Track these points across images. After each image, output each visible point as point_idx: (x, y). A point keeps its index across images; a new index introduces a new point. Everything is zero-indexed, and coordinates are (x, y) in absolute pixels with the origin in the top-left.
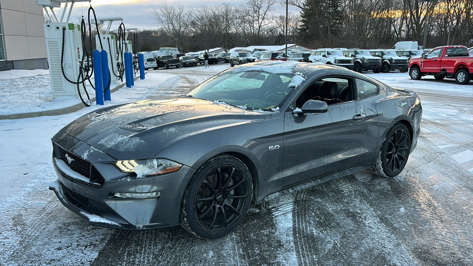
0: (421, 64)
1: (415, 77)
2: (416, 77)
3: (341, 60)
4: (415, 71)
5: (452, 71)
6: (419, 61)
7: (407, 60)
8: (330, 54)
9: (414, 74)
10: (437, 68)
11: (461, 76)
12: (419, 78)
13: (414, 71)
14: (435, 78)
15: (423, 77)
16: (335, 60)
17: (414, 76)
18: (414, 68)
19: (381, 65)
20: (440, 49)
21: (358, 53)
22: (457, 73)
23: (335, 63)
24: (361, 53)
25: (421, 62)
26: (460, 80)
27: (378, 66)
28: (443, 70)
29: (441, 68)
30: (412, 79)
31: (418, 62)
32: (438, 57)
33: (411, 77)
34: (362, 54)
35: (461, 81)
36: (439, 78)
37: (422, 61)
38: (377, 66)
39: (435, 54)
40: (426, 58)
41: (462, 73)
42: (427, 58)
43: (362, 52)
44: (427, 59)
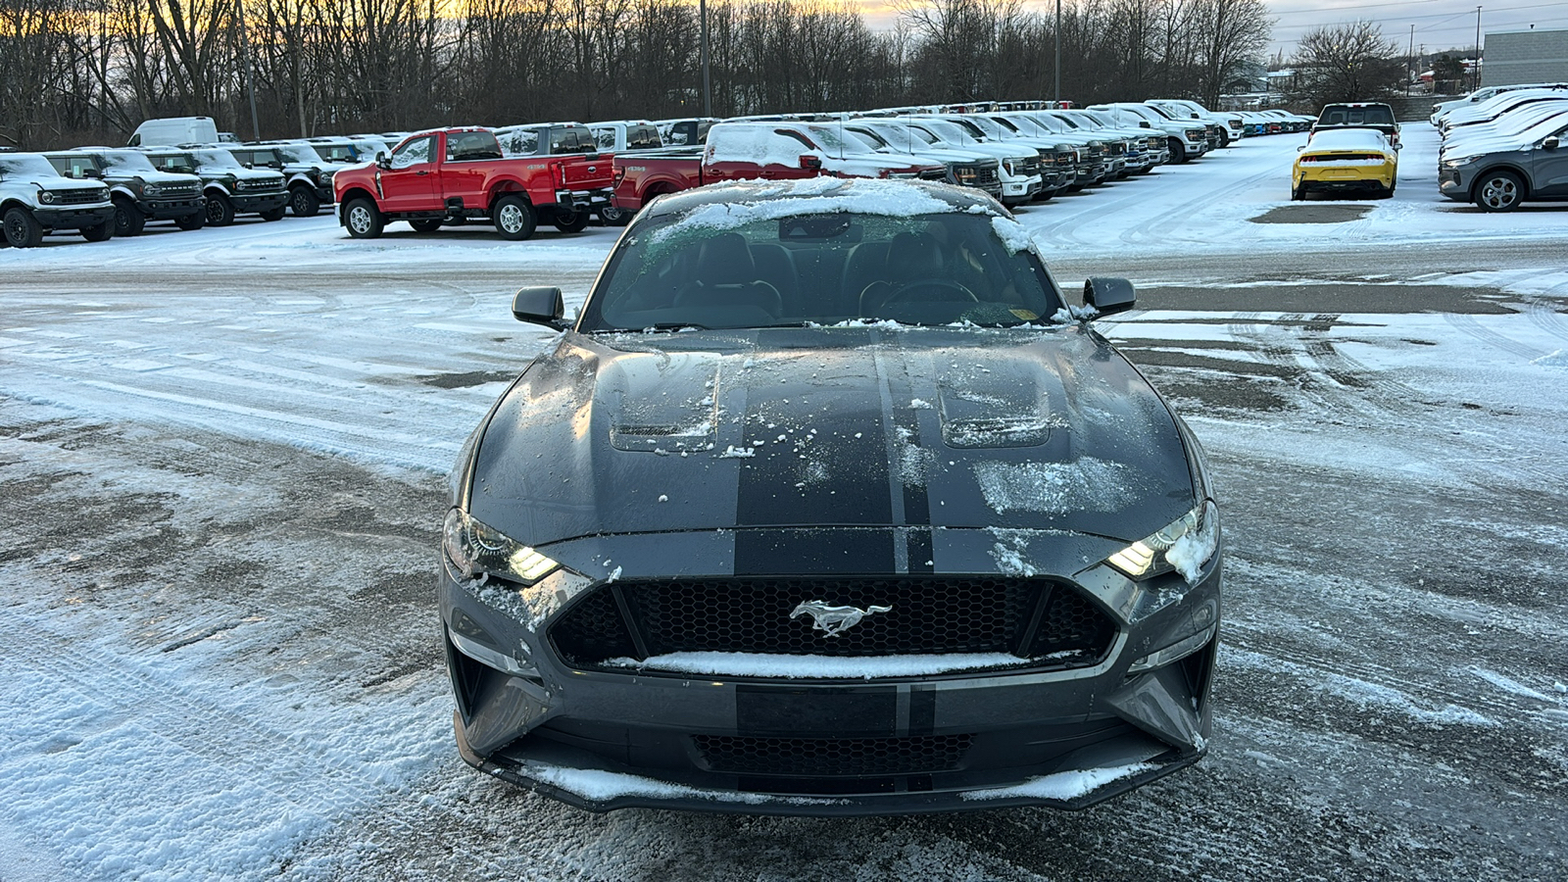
0: (378, 188)
1: (362, 230)
2: (366, 230)
3: (63, 191)
4: (359, 211)
5: (482, 204)
6: (369, 177)
7: (280, 178)
8: (7, 172)
9: (360, 220)
10: (431, 197)
11: (510, 217)
12: (376, 233)
13: (355, 211)
14: (413, 230)
15: (387, 229)
16: (40, 193)
17: (359, 226)
18: (353, 202)
19: (204, 201)
20: (428, 140)
21: (107, 165)
22: (496, 208)
23: (42, 202)
24: (120, 162)
25: (376, 181)
26: (508, 227)
27: (195, 205)
28: (451, 201)
29: (445, 197)
30: (355, 235)
31: (365, 180)
32: (426, 161)
33: (350, 229)
34: (121, 167)
35: (512, 230)
36: (426, 227)
37: (379, 176)
38: (191, 203)
39: (415, 154)
40: (389, 169)
41: (511, 207)
42: (392, 166)
43: (120, 158)
44: (393, 171)
